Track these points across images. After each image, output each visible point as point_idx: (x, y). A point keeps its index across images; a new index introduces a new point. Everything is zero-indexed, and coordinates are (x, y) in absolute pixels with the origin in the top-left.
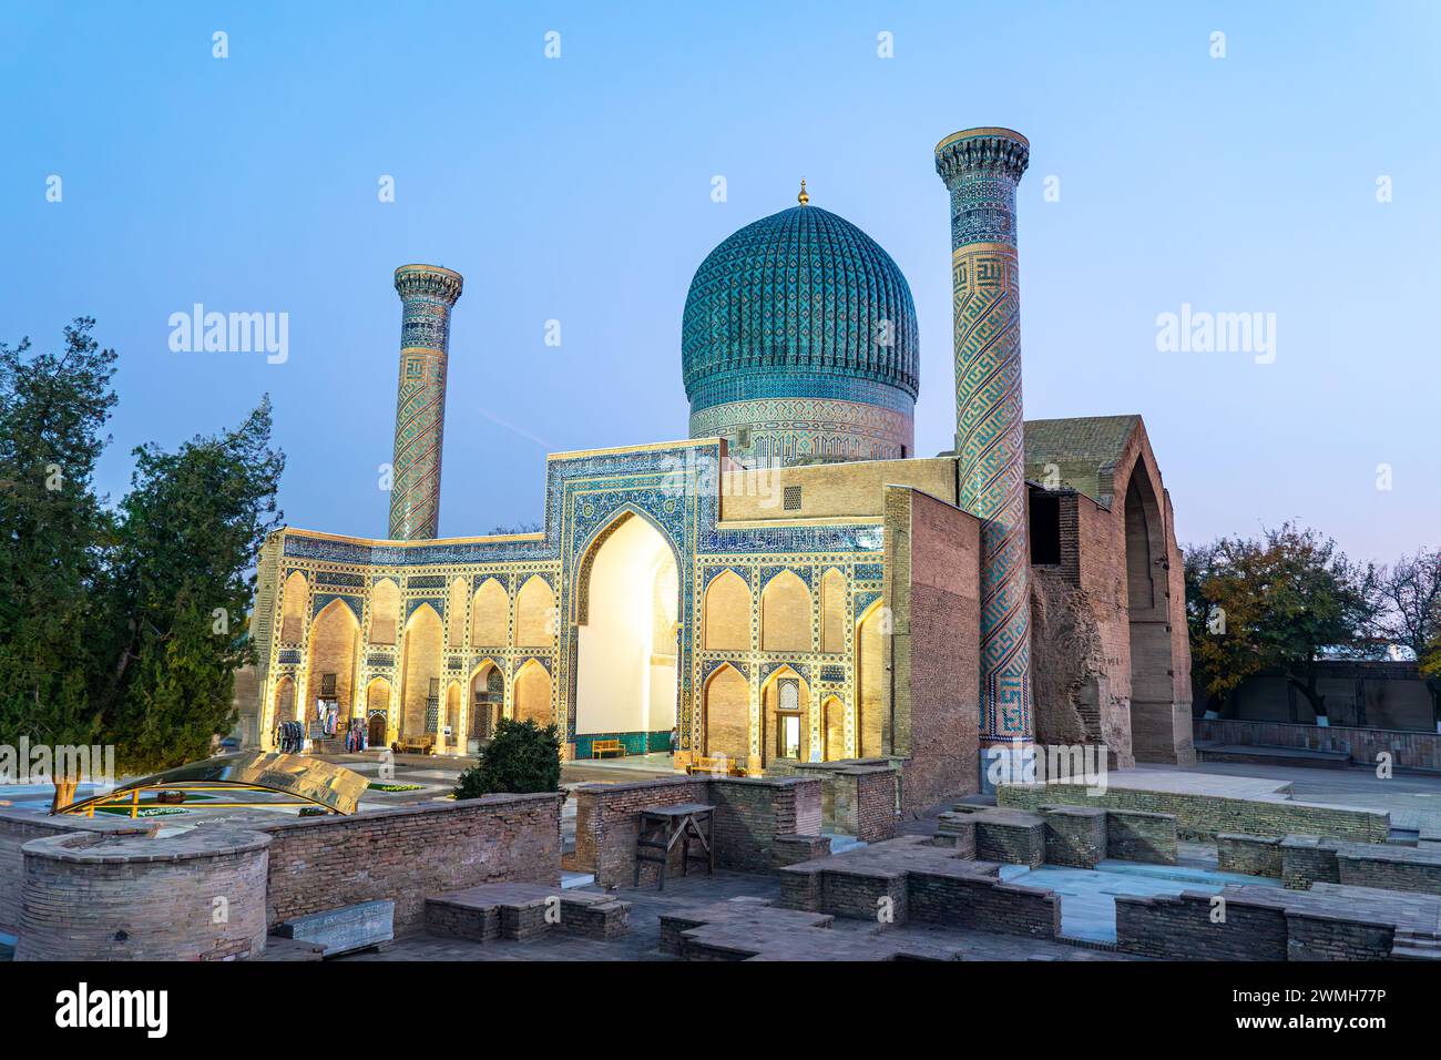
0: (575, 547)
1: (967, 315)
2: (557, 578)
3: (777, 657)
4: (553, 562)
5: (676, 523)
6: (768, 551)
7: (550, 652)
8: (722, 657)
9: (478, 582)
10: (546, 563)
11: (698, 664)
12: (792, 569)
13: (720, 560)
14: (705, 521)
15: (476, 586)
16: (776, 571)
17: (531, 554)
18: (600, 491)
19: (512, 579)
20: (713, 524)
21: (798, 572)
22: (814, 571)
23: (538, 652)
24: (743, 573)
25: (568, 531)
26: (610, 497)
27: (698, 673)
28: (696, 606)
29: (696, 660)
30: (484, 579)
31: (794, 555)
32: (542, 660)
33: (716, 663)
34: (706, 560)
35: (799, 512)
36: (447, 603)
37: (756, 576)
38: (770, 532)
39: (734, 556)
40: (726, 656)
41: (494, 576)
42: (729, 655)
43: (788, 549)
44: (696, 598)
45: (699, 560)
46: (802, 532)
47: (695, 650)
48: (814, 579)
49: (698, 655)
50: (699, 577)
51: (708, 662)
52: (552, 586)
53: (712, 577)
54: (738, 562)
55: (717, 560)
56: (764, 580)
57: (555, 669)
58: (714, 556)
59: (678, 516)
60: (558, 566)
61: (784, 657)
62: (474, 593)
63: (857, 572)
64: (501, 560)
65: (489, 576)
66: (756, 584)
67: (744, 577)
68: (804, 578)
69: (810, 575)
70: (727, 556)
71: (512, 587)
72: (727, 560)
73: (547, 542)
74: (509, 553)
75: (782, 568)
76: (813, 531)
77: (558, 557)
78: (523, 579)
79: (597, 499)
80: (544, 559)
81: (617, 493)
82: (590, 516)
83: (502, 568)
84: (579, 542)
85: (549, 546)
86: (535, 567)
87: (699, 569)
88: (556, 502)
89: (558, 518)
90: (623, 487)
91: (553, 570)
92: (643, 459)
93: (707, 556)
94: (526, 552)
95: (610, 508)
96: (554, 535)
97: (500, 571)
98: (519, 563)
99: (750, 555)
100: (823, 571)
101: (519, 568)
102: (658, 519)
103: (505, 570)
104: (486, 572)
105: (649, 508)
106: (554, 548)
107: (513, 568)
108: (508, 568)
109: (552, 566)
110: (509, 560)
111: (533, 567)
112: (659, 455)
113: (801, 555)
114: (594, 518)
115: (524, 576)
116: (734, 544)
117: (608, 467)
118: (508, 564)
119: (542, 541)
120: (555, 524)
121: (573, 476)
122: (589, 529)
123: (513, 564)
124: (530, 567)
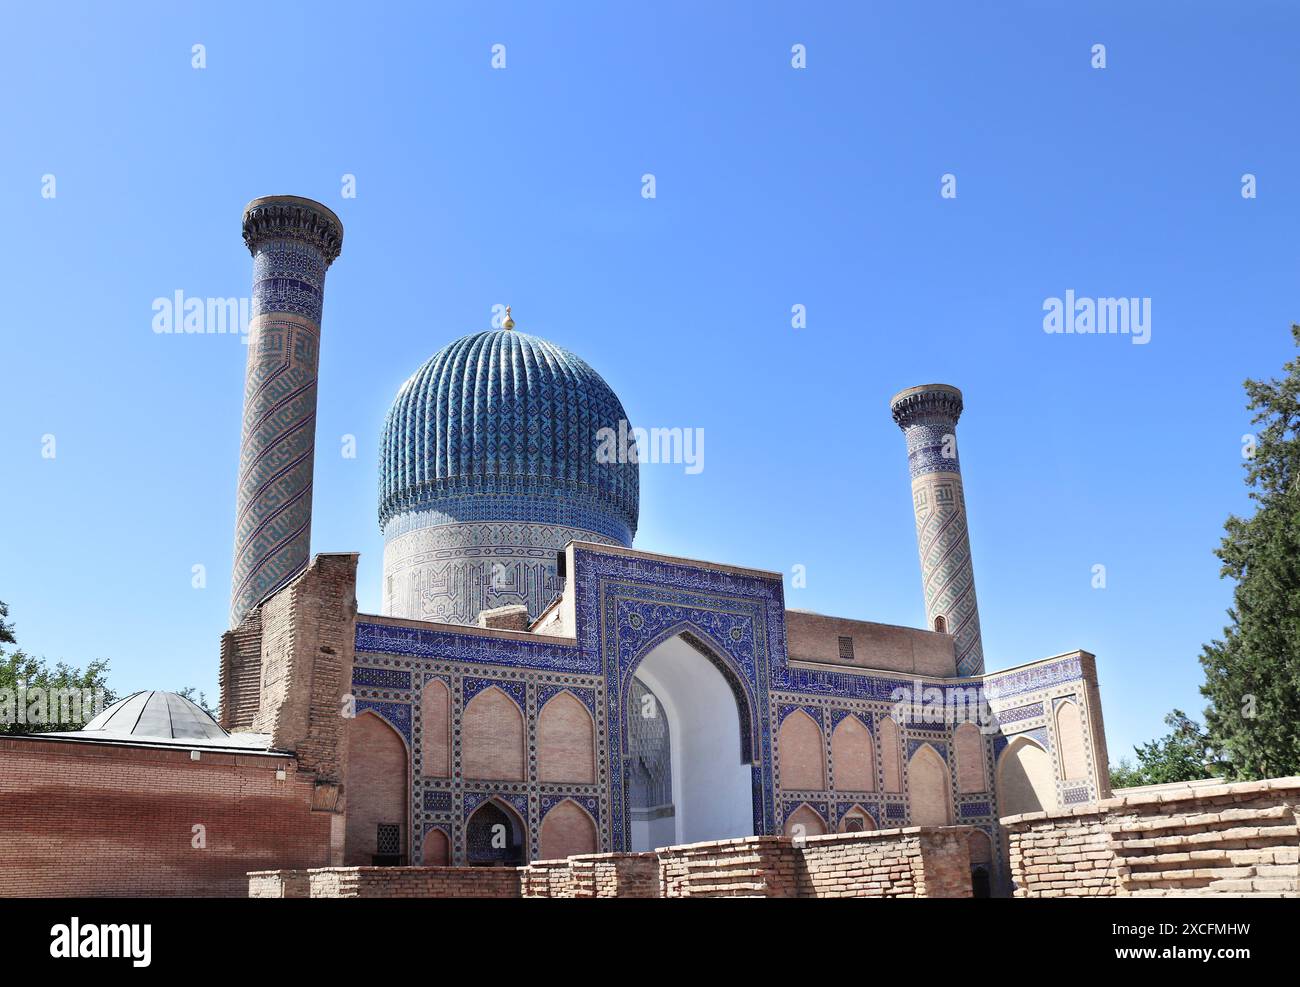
1: (956, 526)
2: (599, 698)
3: (851, 797)
4: (592, 677)
5: (745, 653)
6: (836, 695)
7: (595, 790)
8: (802, 797)
9: (472, 688)
10: (583, 676)
11: (778, 805)
12: (856, 714)
13: (793, 699)
14: (776, 656)
15: (469, 695)
16: (844, 714)
17: (558, 662)
18: (651, 602)
19: (530, 692)
20: (783, 661)
21: (860, 717)
22: (875, 718)
23: (578, 790)
24: (815, 713)
25: (611, 642)
26: (664, 611)
27: (779, 814)
28: (773, 744)
29: (777, 801)
30: (482, 687)
31: (858, 701)
32: (583, 800)
33: (795, 804)
34: (780, 698)
35: (853, 661)
36: (414, 713)
37: (827, 718)
38: (836, 676)
39: (806, 696)
40: (806, 796)
41: (499, 683)
42: (809, 796)
43: (853, 695)
44: (773, 735)
45: (773, 696)
46: (864, 681)
47: (776, 791)
48: (875, 726)
49: (778, 795)
50: (774, 714)
51: (787, 802)
52: (592, 707)
53: (786, 714)
54: (810, 703)
55: (790, 698)
56: (835, 723)
57: (604, 812)
58: (787, 694)
59: (746, 646)
60: (600, 683)
61: (857, 797)
62: (465, 703)
64: (510, 664)
65: (490, 682)
66: (828, 726)
67: (816, 719)
68: (866, 724)
69: (871, 721)
70: (801, 695)
71: (530, 702)
72: (800, 699)
73: (581, 651)
74: (521, 657)
75: (848, 712)
76: (872, 681)
77: (599, 672)
78: (546, 694)
79: (648, 609)
80: (577, 671)
81: (673, 608)
82: (639, 629)
83: (513, 675)
84: (626, 657)
85: (585, 656)
86: (566, 680)
87: (773, 705)
88: (590, 602)
89: (595, 623)
90: (680, 602)
91: (592, 687)
92: (700, 576)
93: (780, 693)
94: (550, 658)
95: (664, 623)
96: (591, 643)
97: (509, 678)
98: (540, 672)
99: (821, 697)
100: (881, 718)
101: (540, 678)
102: (723, 646)
103: (517, 678)
104: (486, 677)
105: (712, 632)
106: (592, 660)
107: (531, 677)
108: (522, 676)
109: (591, 682)
110: (524, 666)
111: (562, 679)
112: (719, 577)
113: (864, 702)
114: (644, 631)
115: (549, 690)
116: (805, 684)
117: (658, 575)
118: (523, 671)
119: (574, 649)
120: (591, 630)
121: (612, 575)
122: (639, 643)
123: (531, 672)
124: (558, 679)
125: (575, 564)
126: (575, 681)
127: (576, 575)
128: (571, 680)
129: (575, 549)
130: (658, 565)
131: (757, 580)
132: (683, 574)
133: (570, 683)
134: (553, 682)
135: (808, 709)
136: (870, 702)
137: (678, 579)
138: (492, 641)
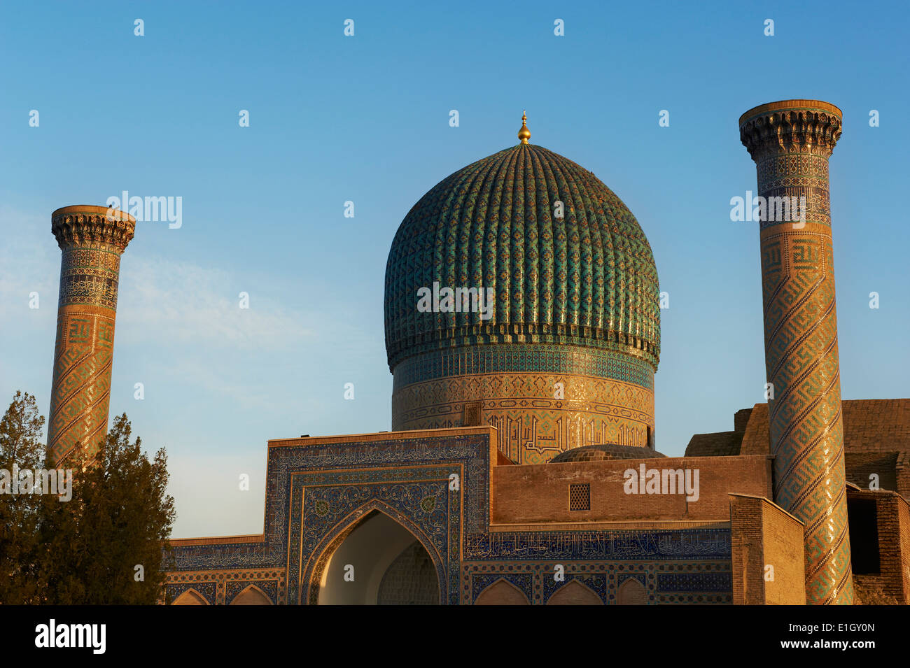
0: (306, 552)
2: (281, 589)
4: (276, 570)
5: (436, 524)
6: (551, 558)
9: (172, 594)
10: (267, 570)
12: (581, 579)
13: (493, 568)
14: (474, 523)
16: (562, 580)
17: (245, 560)
18: (338, 485)
19: (219, 590)
20: (483, 527)
21: (589, 583)
22: (609, 582)
24: (523, 582)
25: (296, 533)
26: (351, 493)
30: (181, 591)
31: (582, 563)
34: (476, 568)
35: (588, 513)
37: (538, 587)
38: (554, 535)
39: (509, 563)
41: (195, 586)
43: (576, 556)
45: (466, 568)
46: (594, 537)
48: (609, 591)
50: (466, 588)
52: (274, 599)
53: (483, 586)
54: (515, 570)
55: (489, 568)
56: (548, 591)
58: (485, 563)
59: (439, 516)
60: (283, 574)
63: (660, 583)
64: (204, 568)
65: (187, 587)
67: (523, 588)
68: (596, 590)
69: (604, 587)
70: (503, 563)
72: (502, 568)
73: (267, 545)
74: (214, 560)
75: (569, 577)
76: (607, 536)
77: (283, 564)
78: (234, 591)
79: (335, 494)
80: (264, 566)
81: (360, 488)
82: (325, 515)
83: (206, 577)
84: (310, 546)
85: (271, 550)
86: (252, 576)
87: (467, 578)
88: (280, 497)
89: (283, 517)
90: (367, 481)
91: (275, 579)
92: (393, 449)
93: (475, 564)
94: (239, 557)
95: (351, 505)
96: (277, 536)
97: (203, 581)
98: (229, 572)
99: (529, 563)
100: (619, 582)
101: (229, 577)
102: (413, 519)
103: (210, 580)
104: (184, 582)
105: (401, 506)
106: (277, 553)
107: (221, 577)
108: (213, 577)
109: (274, 575)
110: (216, 568)
111: (248, 575)
112: (414, 444)
113: (592, 563)
114: (330, 517)
115: (237, 587)
116: (511, 549)
117: (347, 457)
118: (215, 572)
119: (261, 544)
120: (278, 524)
121: (303, 467)
122: (323, 530)
123: (221, 572)
124: (244, 576)
125: (269, 462)
126: (259, 575)
127: (268, 474)
128: (255, 576)
129: (270, 449)
130: (349, 446)
131: (459, 440)
132: (374, 451)
133: (255, 578)
134: (240, 579)
135: (513, 578)
136: (601, 563)
137: (369, 457)
138: (192, 549)
